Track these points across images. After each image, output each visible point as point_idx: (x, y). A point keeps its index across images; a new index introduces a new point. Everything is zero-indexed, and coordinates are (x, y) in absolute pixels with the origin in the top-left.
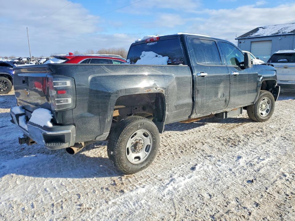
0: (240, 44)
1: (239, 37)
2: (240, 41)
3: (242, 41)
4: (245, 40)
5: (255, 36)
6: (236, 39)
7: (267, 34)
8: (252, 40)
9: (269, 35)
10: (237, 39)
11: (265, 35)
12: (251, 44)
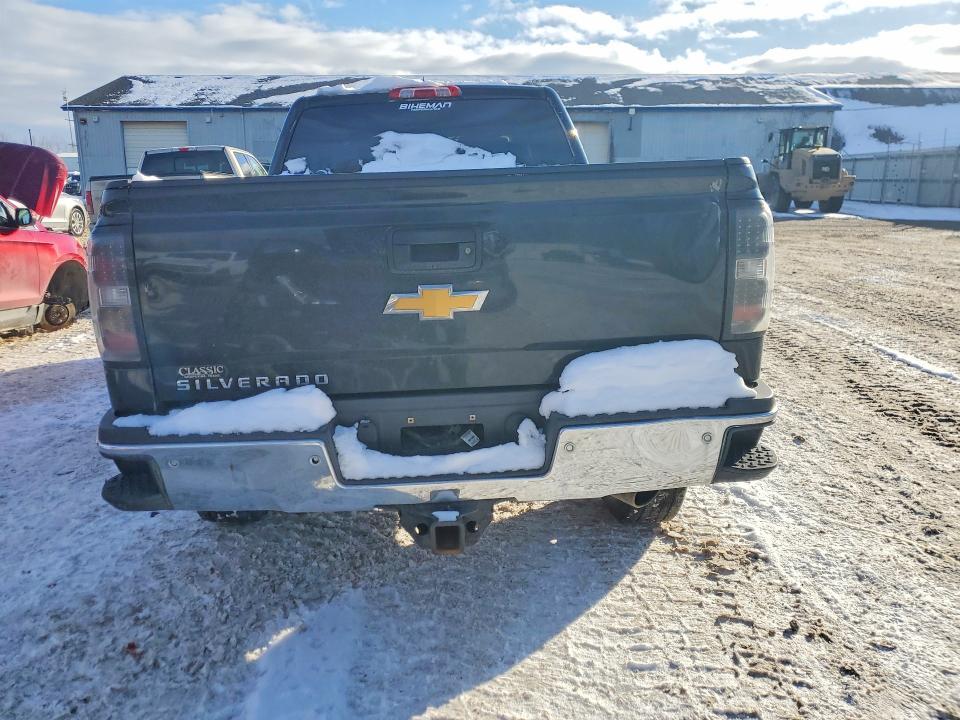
0: (83, 128)
1: (74, 102)
2: (83, 116)
3: (91, 117)
4: (99, 114)
5: (130, 104)
6: (64, 108)
7: (167, 103)
8: (124, 117)
9: (174, 106)
10: (70, 109)
11: (162, 104)
12: (123, 132)
